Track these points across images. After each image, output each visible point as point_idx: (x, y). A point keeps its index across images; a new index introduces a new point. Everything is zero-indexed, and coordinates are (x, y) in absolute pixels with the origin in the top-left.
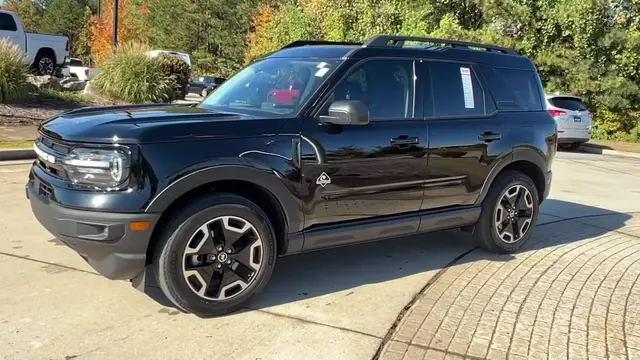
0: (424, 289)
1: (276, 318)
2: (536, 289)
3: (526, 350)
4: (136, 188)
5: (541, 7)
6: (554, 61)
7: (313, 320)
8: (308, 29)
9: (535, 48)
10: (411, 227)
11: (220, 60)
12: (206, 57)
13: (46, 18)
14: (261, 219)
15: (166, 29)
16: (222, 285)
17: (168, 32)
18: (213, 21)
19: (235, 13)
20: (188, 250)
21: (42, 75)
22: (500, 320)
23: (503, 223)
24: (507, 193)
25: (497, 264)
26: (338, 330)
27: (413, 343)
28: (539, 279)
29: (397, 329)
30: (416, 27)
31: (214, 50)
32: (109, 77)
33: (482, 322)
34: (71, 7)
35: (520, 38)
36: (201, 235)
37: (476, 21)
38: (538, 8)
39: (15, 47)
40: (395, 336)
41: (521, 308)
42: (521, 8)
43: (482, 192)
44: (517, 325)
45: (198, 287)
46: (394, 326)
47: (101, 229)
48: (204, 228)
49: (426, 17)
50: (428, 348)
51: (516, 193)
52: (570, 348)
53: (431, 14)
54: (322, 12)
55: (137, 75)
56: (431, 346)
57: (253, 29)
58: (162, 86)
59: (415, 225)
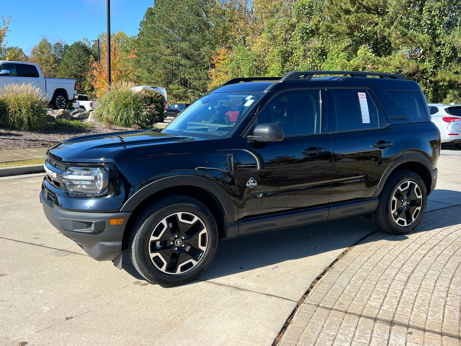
0: (333, 264)
1: (219, 287)
2: (423, 262)
3: (409, 311)
4: (113, 194)
5: (440, 34)
6: (452, 77)
7: (246, 288)
8: (255, 63)
9: (435, 67)
10: (322, 216)
11: (189, 91)
12: (179, 89)
13: (62, 65)
14: (206, 214)
15: (149, 69)
16: (178, 263)
17: (150, 71)
18: (183, 62)
19: (199, 54)
20: (153, 238)
21: (58, 109)
22: (391, 287)
23: (397, 211)
24: (399, 188)
25: (393, 243)
26: (264, 296)
27: (321, 305)
28: (426, 254)
29: (310, 294)
30: (338, 57)
31: (185, 83)
32: (106, 108)
33: (376, 289)
34: (79, 56)
35: (423, 61)
36: (162, 226)
37: (386, 49)
38: (437, 36)
39: (37, 90)
40: (307, 300)
41: (409, 278)
42: (423, 37)
43: (379, 188)
44: (405, 291)
45: (161, 264)
46: (307, 292)
47: (89, 224)
48: (164, 221)
49: (346, 48)
50: (332, 309)
51: (408, 187)
52: (446, 309)
53: (350, 46)
54: (265, 50)
55: (126, 106)
56: (334, 307)
57: (213, 66)
58: (144, 113)
59: (325, 215)
